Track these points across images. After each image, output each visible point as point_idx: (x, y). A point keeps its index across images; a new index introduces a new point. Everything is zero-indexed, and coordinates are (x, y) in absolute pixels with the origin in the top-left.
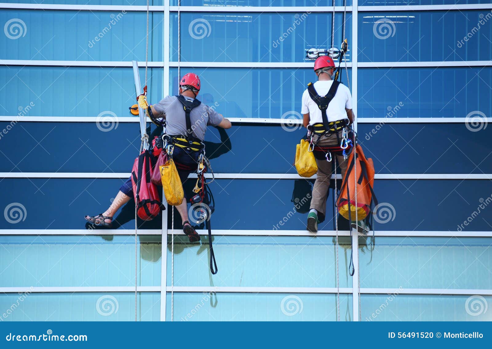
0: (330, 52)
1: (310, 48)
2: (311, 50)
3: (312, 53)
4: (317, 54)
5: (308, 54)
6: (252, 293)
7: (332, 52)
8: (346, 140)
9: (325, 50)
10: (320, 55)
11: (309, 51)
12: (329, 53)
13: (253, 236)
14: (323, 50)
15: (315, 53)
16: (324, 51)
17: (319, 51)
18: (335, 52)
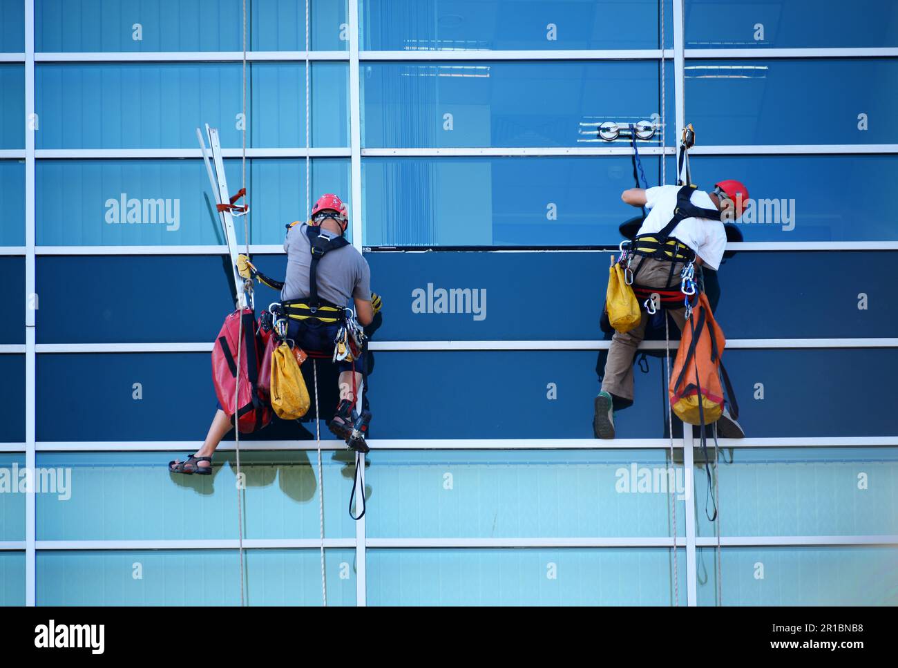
0: (639, 129)
1: (604, 121)
2: (605, 125)
3: (607, 130)
4: (617, 131)
5: (601, 131)
6: (513, 548)
7: (642, 129)
8: (691, 280)
9: (630, 125)
10: (621, 133)
11: (602, 127)
12: (636, 130)
13: (513, 449)
14: (626, 125)
15: (612, 130)
16: (628, 127)
17: (619, 127)
18: (647, 129)
